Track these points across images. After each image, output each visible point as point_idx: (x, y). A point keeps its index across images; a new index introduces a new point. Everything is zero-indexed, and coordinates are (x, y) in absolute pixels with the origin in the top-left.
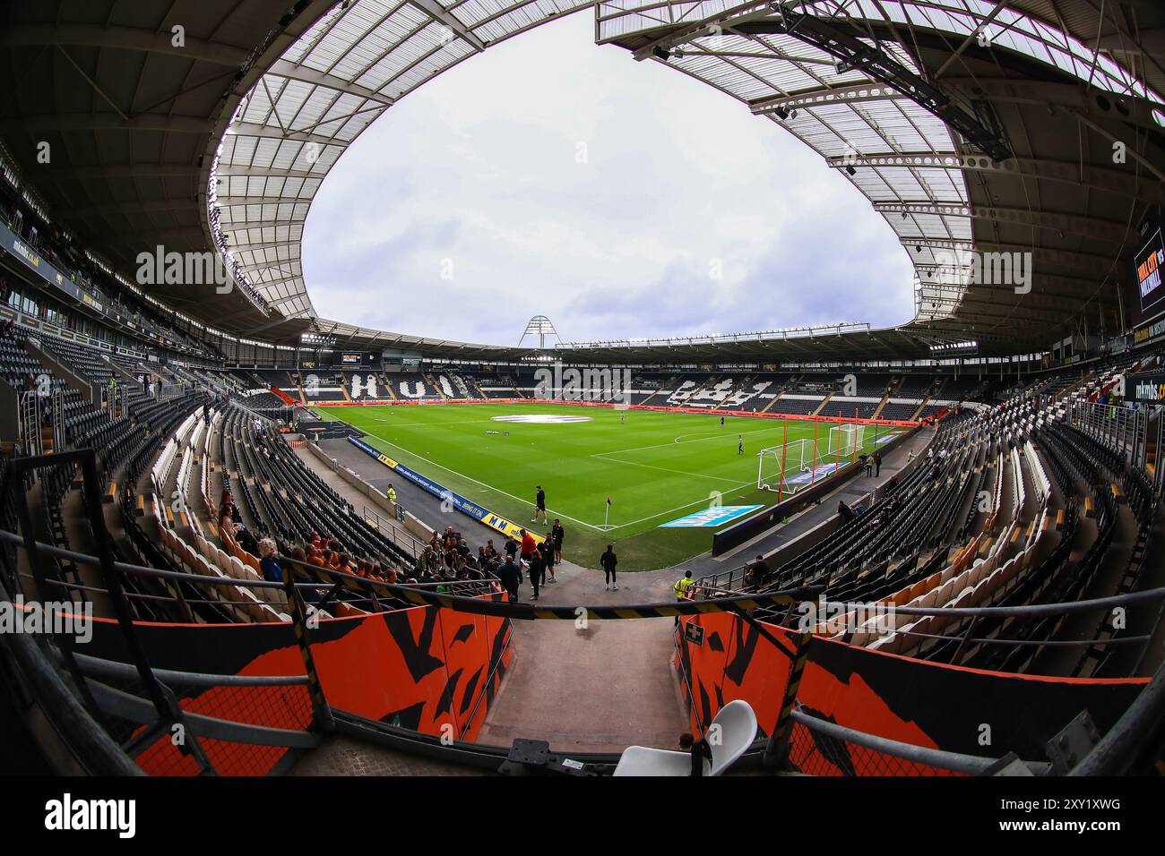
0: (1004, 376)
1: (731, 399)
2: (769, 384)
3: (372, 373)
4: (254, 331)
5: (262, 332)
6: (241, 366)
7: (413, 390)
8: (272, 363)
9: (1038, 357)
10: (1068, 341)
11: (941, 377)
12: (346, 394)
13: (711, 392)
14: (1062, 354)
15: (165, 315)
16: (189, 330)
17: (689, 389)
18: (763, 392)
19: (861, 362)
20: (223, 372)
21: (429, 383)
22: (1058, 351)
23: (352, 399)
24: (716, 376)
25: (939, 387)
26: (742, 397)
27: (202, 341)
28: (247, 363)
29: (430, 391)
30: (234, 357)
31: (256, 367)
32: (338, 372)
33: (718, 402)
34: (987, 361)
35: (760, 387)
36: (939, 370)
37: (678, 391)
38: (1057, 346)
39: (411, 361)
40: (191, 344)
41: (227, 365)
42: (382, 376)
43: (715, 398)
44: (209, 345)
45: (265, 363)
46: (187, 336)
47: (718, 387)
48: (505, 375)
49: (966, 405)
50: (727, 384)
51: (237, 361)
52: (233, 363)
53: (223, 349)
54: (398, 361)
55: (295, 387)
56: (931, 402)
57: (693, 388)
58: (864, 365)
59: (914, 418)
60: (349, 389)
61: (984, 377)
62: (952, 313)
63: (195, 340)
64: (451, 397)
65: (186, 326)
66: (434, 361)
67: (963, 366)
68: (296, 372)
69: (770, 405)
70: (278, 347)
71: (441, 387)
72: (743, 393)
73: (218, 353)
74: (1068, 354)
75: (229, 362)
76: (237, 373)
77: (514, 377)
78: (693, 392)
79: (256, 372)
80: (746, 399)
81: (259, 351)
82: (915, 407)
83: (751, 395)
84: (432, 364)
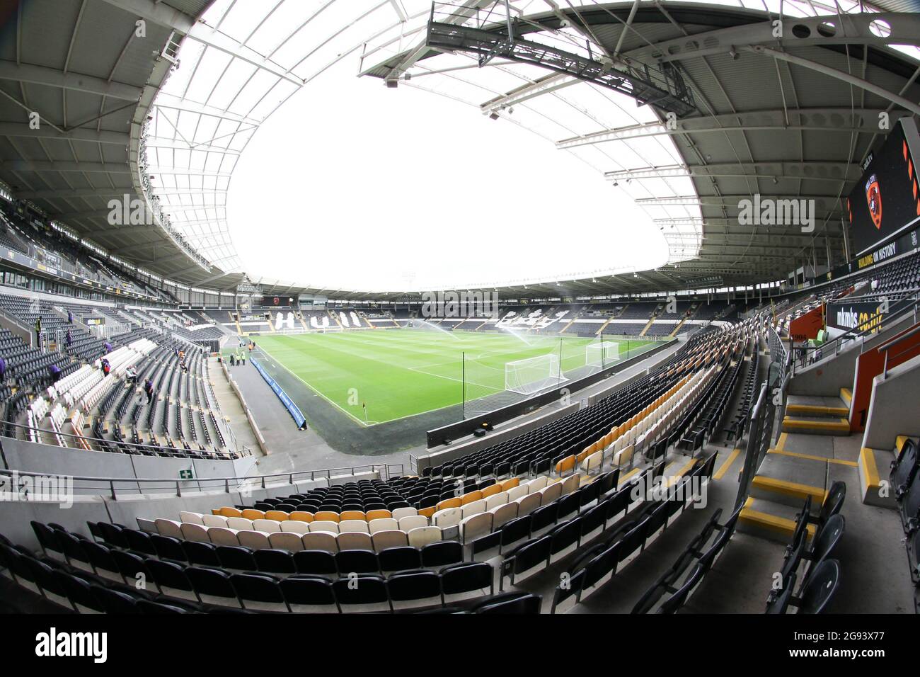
0: (749, 300)
1: (538, 324)
2: (567, 312)
3: (291, 311)
4: (201, 283)
5: (209, 282)
6: (192, 308)
7: (320, 322)
8: (217, 306)
9: (778, 284)
10: (800, 271)
11: (697, 303)
12: (271, 326)
13: (526, 319)
14: (796, 281)
15: (128, 271)
16: (149, 282)
17: (512, 317)
18: (562, 318)
19: (636, 294)
20: (176, 312)
21: (332, 317)
22: (792, 279)
23: (276, 330)
24: (531, 307)
25: (694, 310)
26: (548, 322)
27: (161, 290)
28: (198, 305)
29: (333, 323)
30: (187, 301)
31: (204, 309)
32: (267, 311)
33: (530, 326)
34: (735, 289)
35: (561, 314)
36: (696, 298)
37: (504, 319)
38: (791, 275)
39: (319, 301)
40: (149, 292)
41: (180, 308)
42: (298, 313)
43: (528, 323)
44: (167, 293)
45: (212, 306)
46: (146, 287)
47: (531, 315)
48: (387, 310)
49: (715, 323)
50: (538, 312)
51: (190, 304)
52: (187, 305)
53: (179, 297)
54: (311, 302)
55: (234, 322)
56: (687, 322)
57: (514, 316)
58: (638, 296)
59: (673, 334)
60: (274, 323)
61: (732, 302)
62: (696, 255)
63: (154, 289)
64: (346, 327)
65: (147, 279)
66: (337, 302)
67: (716, 294)
68: (235, 311)
69: (566, 327)
70: (222, 294)
71: (340, 320)
72: (549, 319)
73: (173, 298)
74: (801, 281)
75: (183, 305)
76: (188, 313)
77: (393, 311)
78: (514, 319)
79: (204, 311)
80: (550, 323)
81: (207, 297)
82: (675, 326)
83: (554, 320)
84: (335, 304)
